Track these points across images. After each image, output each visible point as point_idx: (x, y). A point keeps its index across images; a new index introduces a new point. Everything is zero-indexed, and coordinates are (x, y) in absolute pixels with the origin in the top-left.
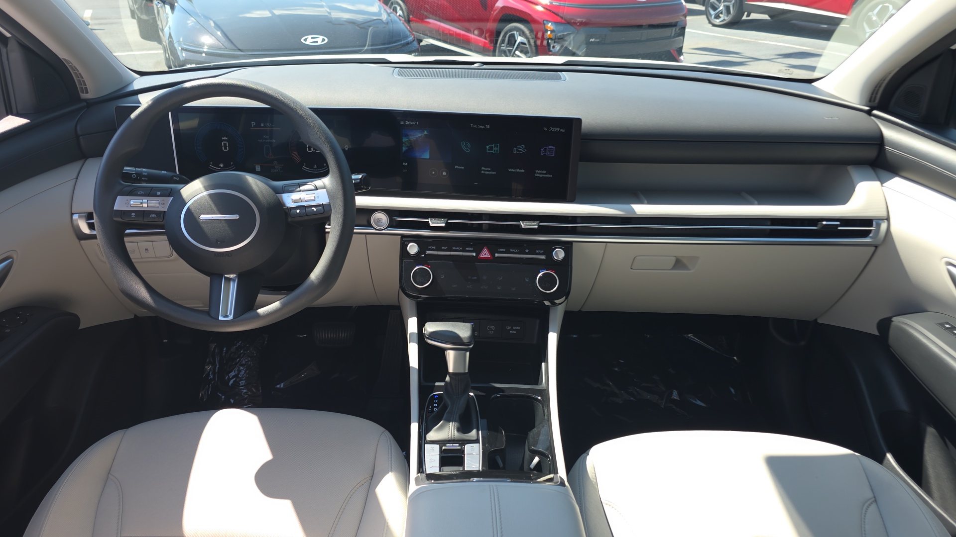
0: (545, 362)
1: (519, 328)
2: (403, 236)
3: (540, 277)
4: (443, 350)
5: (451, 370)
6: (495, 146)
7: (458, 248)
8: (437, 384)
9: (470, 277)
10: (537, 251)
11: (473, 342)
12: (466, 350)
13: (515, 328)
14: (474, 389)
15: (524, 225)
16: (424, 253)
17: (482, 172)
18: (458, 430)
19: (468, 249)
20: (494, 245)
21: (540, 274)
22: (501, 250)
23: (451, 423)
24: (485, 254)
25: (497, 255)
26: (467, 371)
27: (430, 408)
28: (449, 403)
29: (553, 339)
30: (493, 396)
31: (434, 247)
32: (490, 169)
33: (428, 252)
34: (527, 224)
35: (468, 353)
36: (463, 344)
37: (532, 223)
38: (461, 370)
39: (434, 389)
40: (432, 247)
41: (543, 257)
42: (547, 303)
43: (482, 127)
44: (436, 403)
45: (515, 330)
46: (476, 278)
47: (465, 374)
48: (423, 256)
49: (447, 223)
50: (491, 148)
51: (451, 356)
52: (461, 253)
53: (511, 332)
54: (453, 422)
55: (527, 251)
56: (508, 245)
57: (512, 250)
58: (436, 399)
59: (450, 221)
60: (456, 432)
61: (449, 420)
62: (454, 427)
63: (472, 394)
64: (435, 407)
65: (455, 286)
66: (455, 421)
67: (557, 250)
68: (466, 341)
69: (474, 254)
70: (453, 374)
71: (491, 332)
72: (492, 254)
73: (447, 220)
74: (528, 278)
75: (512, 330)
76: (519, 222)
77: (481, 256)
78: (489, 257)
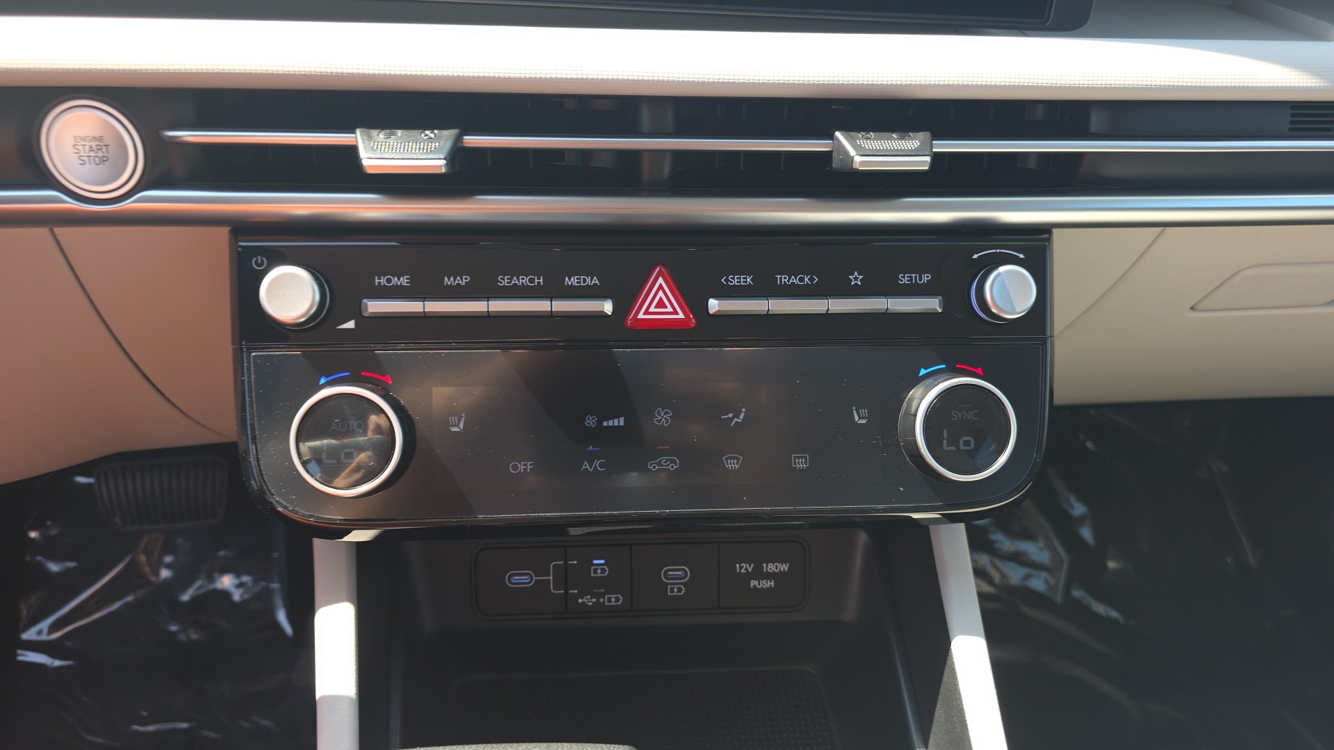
1: (784, 567)
2: (241, 228)
3: (934, 407)
7: (524, 280)
9: (591, 421)
10: (904, 280)
13: (771, 567)
15: (858, 151)
16: (356, 312)
19: (573, 281)
20: (697, 257)
21: (935, 393)
22: (735, 281)
24: (660, 301)
25: (714, 305)
31: (404, 281)
33: (375, 306)
34: (878, 145)
37: (894, 143)
40: (395, 280)
41: (933, 304)
45: (769, 576)
46: (620, 422)
48: (350, 325)
49: (458, 155)
52: (541, 306)
53: (753, 583)
55: (856, 279)
57: (783, 279)
59: (472, 140)
65: (521, 468)
67: (1002, 269)
69: (607, 308)
71: (676, 590)
72: (693, 299)
73: (458, 138)
74: (864, 412)
75: (759, 574)
76: (831, 137)
77: (641, 316)
78: (681, 316)
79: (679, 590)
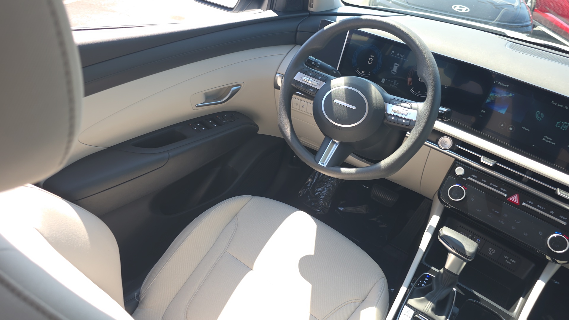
0: (523, 297)
1: (514, 262)
2: (456, 160)
3: (554, 237)
4: (448, 251)
5: (447, 266)
6: (565, 124)
7: (494, 185)
8: (433, 268)
9: (493, 210)
10: (561, 217)
11: (473, 258)
12: (465, 261)
13: (512, 260)
14: (458, 287)
15: (559, 192)
16: (467, 178)
17: (544, 139)
18: (433, 310)
19: (502, 189)
20: (524, 195)
21: (555, 235)
22: (530, 202)
23: (429, 302)
24: (515, 199)
25: (524, 204)
26: (458, 274)
27: (420, 282)
28: (435, 287)
29: (539, 286)
30: (470, 300)
31: (476, 177)
32: (551, 139)
33: (470, 178)
34: (564, 193)
35: (465, 263)
36: (465, 256)
37: (568, 194)
38: (454, 271)
39: (428, 270)
40: (475, 177)
41: (564, 223)
42: (548, 258)
43: (562, 106)
44: (426, 281)
45: (511, 262)
46: (498, 212)
47: (456, 275)
48: (465, 179)
49: (495, 165)
50: (561, 124)
51: (451, 258)
52: (495, 190)
53: (506, 261)
54: (431, 302)
55: (552, 212)
56: (538, 201)
57: (538, 206)
58: (427, 278)
59: (498, 164)
60: (430, 310)
61: (429, 299)
62: (431, 306)
63: (455, 289)
64: (424, 284)
65: (478, 210)
66: (433, 303)
68: (468, 254)
69: (505, 195)
70: (447, 270)
71: (490, 253)
72: (521, 200)
73: (496, 163)
74: (542, 233)
75: (508, 260)
76: (557, 188)
77: (510, 199)
78: (517, 202)
79: (491, 254)
